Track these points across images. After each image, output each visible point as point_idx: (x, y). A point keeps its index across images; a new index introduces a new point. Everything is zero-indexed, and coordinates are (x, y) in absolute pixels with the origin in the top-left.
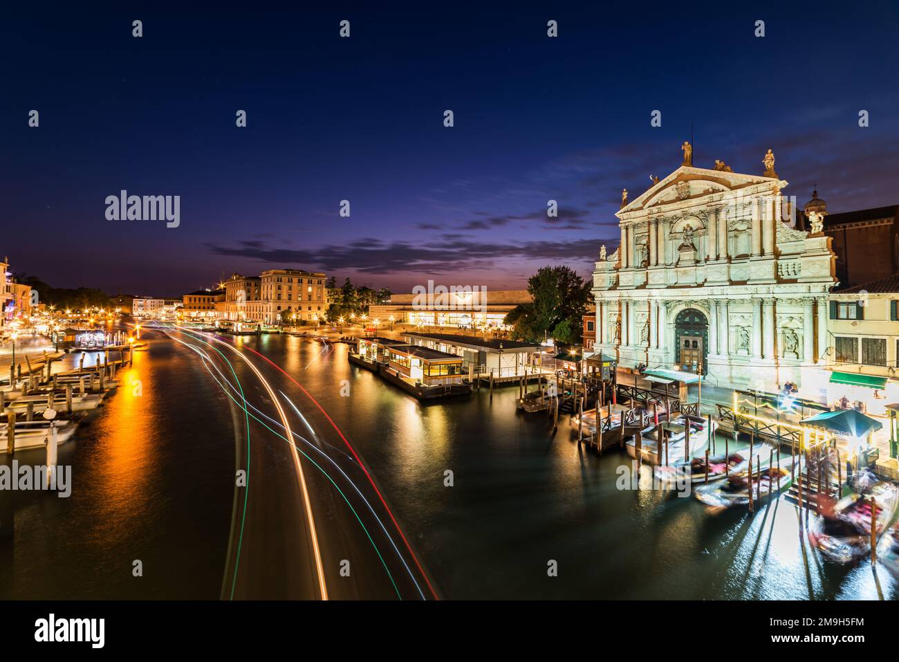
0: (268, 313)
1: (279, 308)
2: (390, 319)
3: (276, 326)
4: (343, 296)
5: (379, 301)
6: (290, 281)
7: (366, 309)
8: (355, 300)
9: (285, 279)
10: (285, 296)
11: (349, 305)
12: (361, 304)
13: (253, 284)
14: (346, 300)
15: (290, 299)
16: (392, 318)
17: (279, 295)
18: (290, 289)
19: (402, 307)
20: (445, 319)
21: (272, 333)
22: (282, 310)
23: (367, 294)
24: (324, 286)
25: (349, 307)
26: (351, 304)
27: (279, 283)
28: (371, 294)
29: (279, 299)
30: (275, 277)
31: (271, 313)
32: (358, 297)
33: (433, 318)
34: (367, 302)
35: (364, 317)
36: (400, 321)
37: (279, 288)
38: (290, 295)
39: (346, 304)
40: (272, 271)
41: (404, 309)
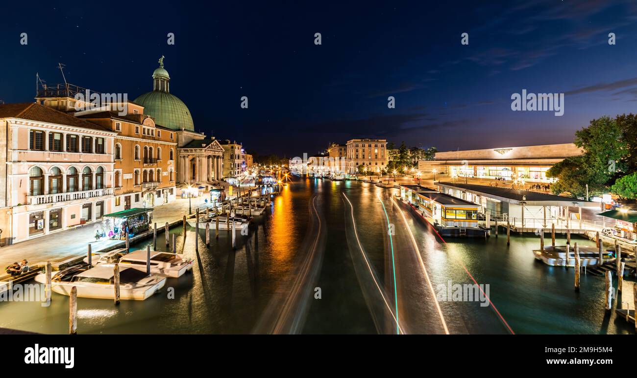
0: (351, 167)
1: (357, 164)
2: (433, 171)
3: (354, 176)
4: (399, 155)
5: (427, 157)
6: (364, 146)
7: (415, 164)
8: (408, 157)
9: (360, 145)
10: (360, 156)
11: (404, 161)
12: (413, 160)
13: (343, 149)
14: (402, 157)
15: (364, 158)
16: (435, 171)
17: (357, 155)
18: (364, 152)
19: (445, 162)
20: (484, 171)
21: (352, 180)
22: (359, 165)
23: (419, 153)
24: (386, 148)
25: (405, 162)
26: (405, 160)
27: (357, 148)
28: (421, 152)
29: (357, 158)
30: (354, 144)
31: (353, 167)
32: (410, 155)
33: (473, 171)
34: (418, 159)
35: (413, 170)
36: (443, 173)
37: (357, 151)
38: (363, 155)
39: (402, 161)
40: (353, 140)
41: (446, 164)
